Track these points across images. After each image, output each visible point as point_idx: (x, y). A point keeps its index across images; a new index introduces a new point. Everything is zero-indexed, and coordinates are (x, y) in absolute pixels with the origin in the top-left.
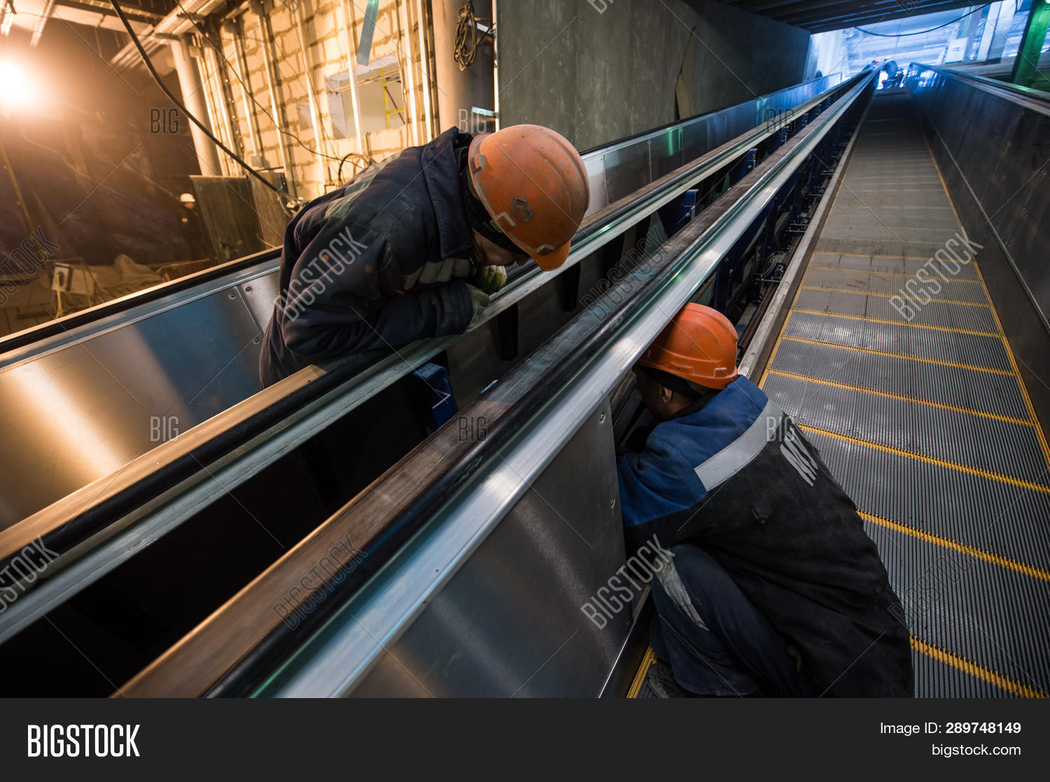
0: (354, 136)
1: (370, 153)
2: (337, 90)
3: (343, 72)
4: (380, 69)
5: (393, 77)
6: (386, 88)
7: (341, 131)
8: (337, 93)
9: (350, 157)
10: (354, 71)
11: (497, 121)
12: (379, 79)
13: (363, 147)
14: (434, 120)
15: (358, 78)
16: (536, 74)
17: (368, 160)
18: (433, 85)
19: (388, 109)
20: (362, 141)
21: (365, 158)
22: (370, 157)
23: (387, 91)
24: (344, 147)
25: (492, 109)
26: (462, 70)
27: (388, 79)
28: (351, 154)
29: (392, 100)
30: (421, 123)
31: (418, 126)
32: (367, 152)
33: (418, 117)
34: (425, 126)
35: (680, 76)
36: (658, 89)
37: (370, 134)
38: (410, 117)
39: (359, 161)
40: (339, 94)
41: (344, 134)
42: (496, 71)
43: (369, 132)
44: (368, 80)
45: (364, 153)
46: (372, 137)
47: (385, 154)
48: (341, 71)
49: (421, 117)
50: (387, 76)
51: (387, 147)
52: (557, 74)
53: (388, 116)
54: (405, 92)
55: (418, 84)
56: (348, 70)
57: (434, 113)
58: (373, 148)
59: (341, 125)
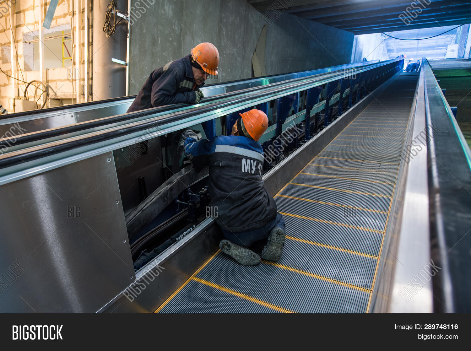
0: (39, 70)
1: (48, 81)
2: (30, 41)
3: (36, 31)
4: (59, 32)
5: (67, 37)
6: (64, 43)
7: (30, 66)
8: (30, 43)
9: (34, 82)
10: (42, 31)
11: (127, 67)
12: (58, 37)
13: (43, 77)
14: (90, 64)
15: (44, 36)
16: (154, 43)
17: (46, 86)
18: (91, 44)
19: (64, 56)
20: (43, 73)
21: (44, 84)
22: (47, 84)
23: (65, 45)
24: (30, 77)
25: (125, 61)
26: (107, 37)
27: (66, 37)
28: (35, 81)
29: (67, 51)
30: (82, 65)
31: (80, 68)
32: (45, 80)
33: (80, 62)
34: (84, 67)
35: (255, 53)
36: (239, 59)
37: (49, 69)
38: (75, 61)
39: (39, 85)
40: (31, 44)
41: (32, 69)
42: (128, 39)
43: (48, 68)
44: (51, 37)
45: (43, 81)
46: (50, 72)
47: (57, 82)
48: (34, 30)
49: (82, 61)
50: (65, 36)
51: (58, 79)
52: (168, 45)
53: (64, 60)
54: (73, 46)
55: (82, 42)
56: (39, 30)
57: (90, 60)
58: (50, 78)
59: (30, 63)
